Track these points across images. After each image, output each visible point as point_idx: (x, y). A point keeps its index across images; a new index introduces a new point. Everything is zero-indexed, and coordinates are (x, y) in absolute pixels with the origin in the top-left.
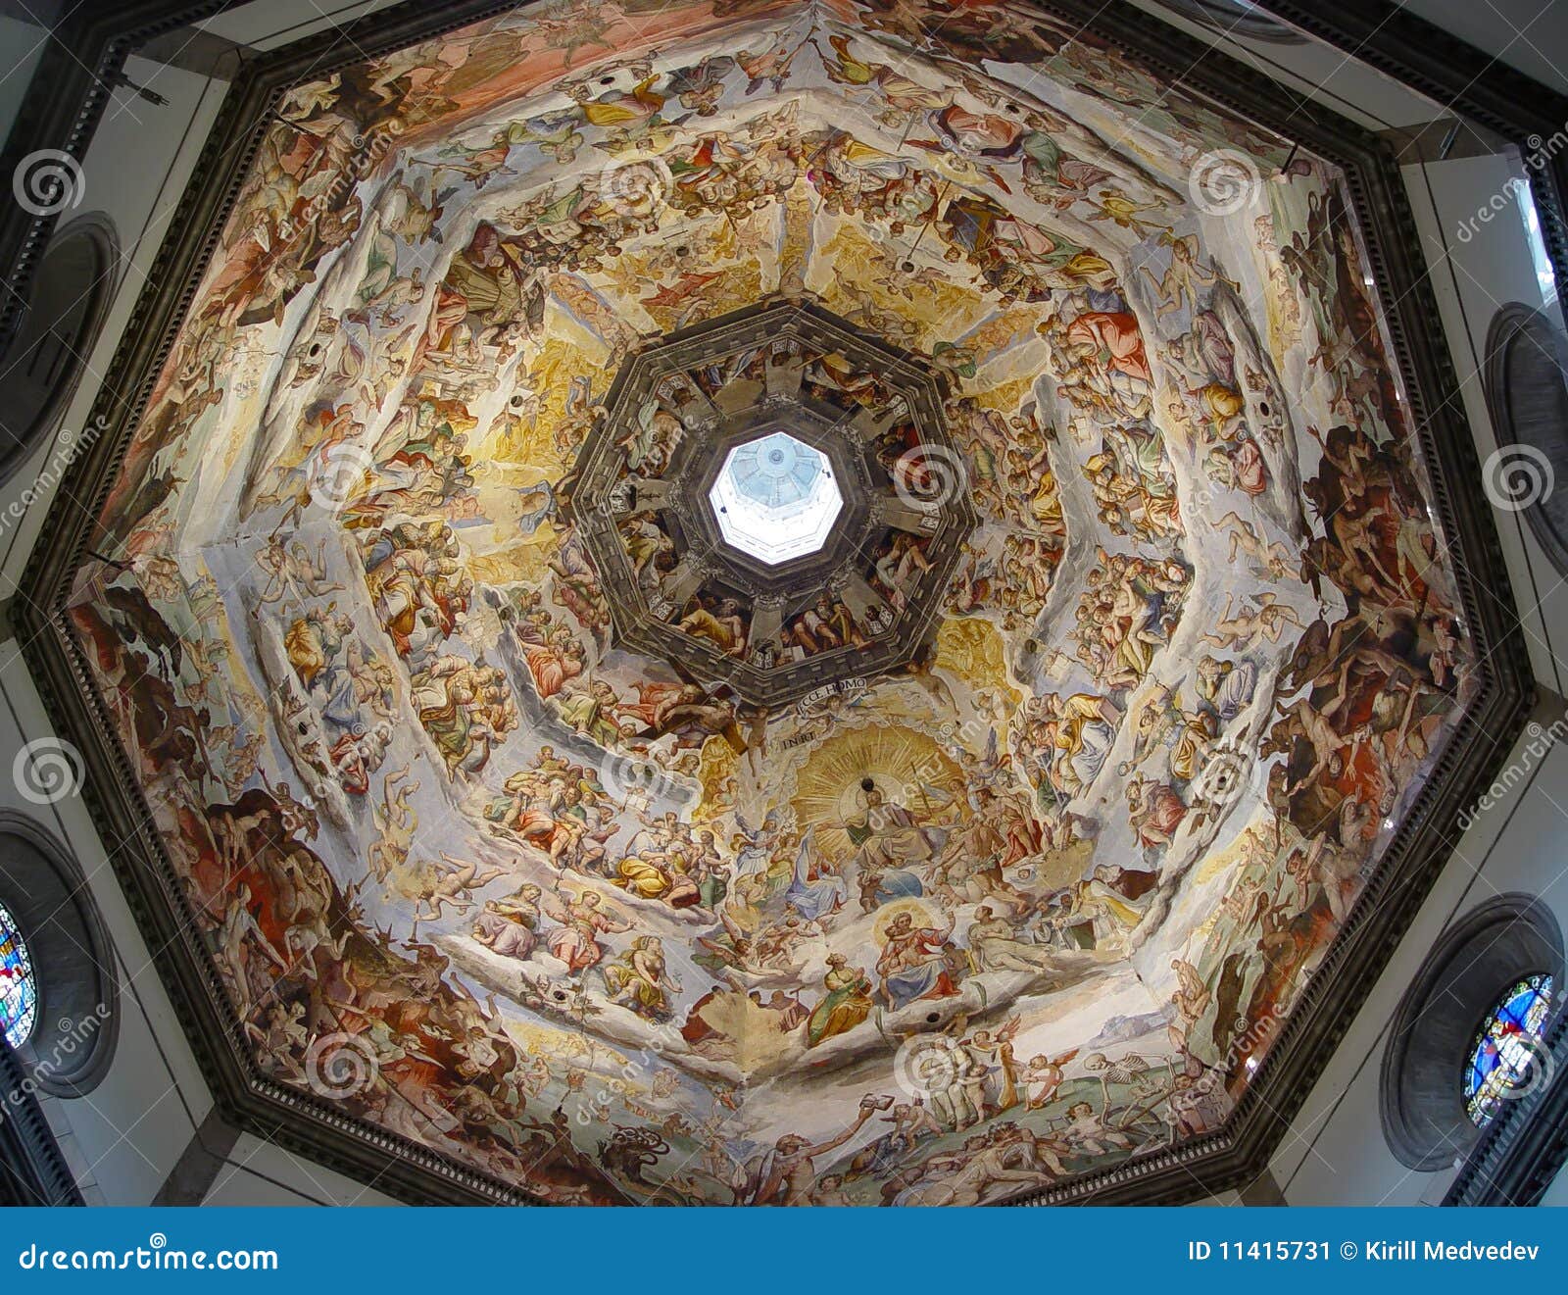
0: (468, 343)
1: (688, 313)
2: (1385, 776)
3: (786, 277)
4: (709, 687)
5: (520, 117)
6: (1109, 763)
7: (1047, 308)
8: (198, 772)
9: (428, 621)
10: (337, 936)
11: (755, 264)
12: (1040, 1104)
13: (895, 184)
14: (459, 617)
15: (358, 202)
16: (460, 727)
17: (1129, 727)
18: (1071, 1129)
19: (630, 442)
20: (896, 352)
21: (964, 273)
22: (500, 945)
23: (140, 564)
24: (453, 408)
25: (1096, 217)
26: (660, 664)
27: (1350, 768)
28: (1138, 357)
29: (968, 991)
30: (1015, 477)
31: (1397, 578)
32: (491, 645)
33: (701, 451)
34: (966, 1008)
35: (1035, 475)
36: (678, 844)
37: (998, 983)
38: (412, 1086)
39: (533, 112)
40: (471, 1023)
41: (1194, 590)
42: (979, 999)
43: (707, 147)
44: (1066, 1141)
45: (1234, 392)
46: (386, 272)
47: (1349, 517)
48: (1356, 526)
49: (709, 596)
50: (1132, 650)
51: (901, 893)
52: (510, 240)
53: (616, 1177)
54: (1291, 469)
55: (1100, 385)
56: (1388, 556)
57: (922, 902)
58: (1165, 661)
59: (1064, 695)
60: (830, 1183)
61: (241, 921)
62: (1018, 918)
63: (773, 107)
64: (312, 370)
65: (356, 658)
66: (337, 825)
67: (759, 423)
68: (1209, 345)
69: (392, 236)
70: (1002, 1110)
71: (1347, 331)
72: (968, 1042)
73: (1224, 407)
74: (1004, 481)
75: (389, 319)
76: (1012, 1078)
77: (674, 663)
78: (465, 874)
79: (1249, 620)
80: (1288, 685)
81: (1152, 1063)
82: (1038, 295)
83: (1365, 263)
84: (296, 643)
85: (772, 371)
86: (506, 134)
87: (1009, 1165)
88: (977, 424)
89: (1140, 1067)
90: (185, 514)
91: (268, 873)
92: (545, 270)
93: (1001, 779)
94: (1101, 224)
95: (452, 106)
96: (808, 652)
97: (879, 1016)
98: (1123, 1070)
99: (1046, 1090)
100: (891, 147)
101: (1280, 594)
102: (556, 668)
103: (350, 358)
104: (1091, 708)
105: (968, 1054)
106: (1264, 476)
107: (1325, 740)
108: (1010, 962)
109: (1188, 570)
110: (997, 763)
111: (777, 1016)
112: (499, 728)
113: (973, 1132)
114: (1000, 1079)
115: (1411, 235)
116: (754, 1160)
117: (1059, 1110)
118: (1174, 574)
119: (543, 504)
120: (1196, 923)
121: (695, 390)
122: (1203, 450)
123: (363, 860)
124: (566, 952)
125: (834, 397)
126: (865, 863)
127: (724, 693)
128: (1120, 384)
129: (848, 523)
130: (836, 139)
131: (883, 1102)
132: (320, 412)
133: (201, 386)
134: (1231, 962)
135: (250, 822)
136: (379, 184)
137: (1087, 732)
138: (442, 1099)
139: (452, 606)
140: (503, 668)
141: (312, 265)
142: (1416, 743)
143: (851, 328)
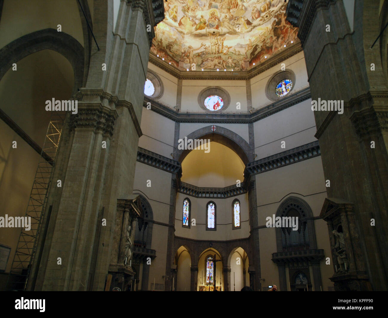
2: (288, 36)
12: (225, 54)
18: (228, 60)
27: (284, 30)
34: (219, 33)
37: (225, 30)
42: (221, 32)
44: (227, 62)
51: (215, 8)
53: (168, 50)
57: (218, 10)
60: (195, 56)
70: (220, 53)
72: (218, 39)
76: (222, 48)
80: (283, 9)
81: (241, 53)
87: (219, 63)
89: (239, 54)
97: (206, 29)
98: (237, 53)
99: (226, 52)
105: (217, 41)
107: (283, 22)
108: (227, 27)
111: (192, 23)
113: (215, 55)
114: (221, 47)
116: (185, 48)
120: (254, 36)
131: (204, 45)
134: (257, 45)
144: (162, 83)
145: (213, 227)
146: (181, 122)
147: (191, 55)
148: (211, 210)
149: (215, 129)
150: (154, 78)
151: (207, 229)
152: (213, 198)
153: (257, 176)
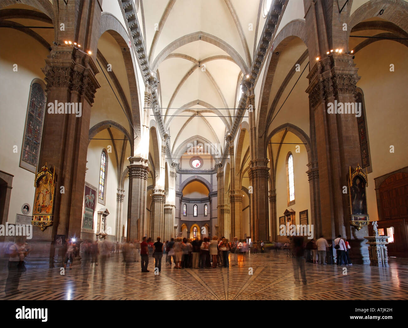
145: (196, 215)
146: (182, 174)
148: (195, 208)
151: (194, 216)
152: (196, 203)
153: (213, 198)
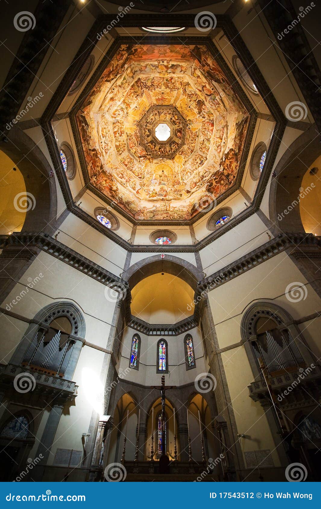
0: (133, 96)
1: (160, 103)
2: (219, 190)
3: (174, 102)
4: (149, 153)
5: (150, 63)
6: (190, 178)
7: (204, 119)
8: (89, 144)
9: (119, 133)
10: (101, 170)
11: (171, 99)
12: (171, 211)
13: (193, 94)
14: (122, 134)
15: (125, 68)
16: (120, 149)
17: (193, 175)
19: (148, 118)
20: (184, 118)
21: (196, 111)
22: (119, 176)
23: (85, 113)
24: (128, 105)
25: (215, 109)
26: (144, 149)
27: (216, 188)
28: (212, 130)
29: (167, 197)
30: (191, 140)
31: (230, 169)
32: (125, 140)
33: (156, 123)
34: (166, 199)
35: (194, 141)
36: (141, 171)
37: (171, 197)
38: (107, 189)
39: (151, 63)
40: (114, 184)
41: (206, 162)
43: (172, 78)
44: (173, 216)
45: (222, 139)
46: (125, 81)
47: (228, 159)
48: (228, 161)
49: (151, 142)
50: (197, 166)
51: (163, 184)
52: (142, 83)
53: (127, 205)
54: (224, 151)
55: (206, 132)
56: (230, 166)
57: (165, 186)
58: (200, 169)
59: (187, 168)
60: (148, 212)
61: (91, 165)
62: (175, 191)
63: (182, 76)
64: (113, 92)
65: (109, 136)
66: (103, 156)
67: (164, 122)
68: (221, 132)
69: (127, 75)
70: (167, 211)
71: (239, 137)
72: (166, 203)
73: (220, 141)
74: (190, 140)
75: (124, 88)
77: (145, 149)
78: (116, 167)
79: (211, 167)
80: (213, 176)
81: (184, 211)
82: (204, 117)
83: (246, 130)
84: (102, 131)
85: (168, 115)
86: (147, 65)
87: (167, 216)
88: (189, 132)
90: (92, 107)
91: (95, 159)
92: (145, 89)
93: (177, 175)
94: (215, 111)
95: (141, 57)
96: (161, 153)
97: (157, 197)
98: (181, 211)
100: (194, 88)
101: (216, 166)
102: (132, 145)
103: (118, 93)
104: (190, 171)
106: (220, 151)
107: (214, 183)
109: (207, 159)
110: (178, 173)
111: (147, 193)
112: (124, 150)
113: (164, 212)
114: (168, 207)
115: (254, 128)
116: (140, 208)
117: (173, 212)
118: (205, 159)
119: (136, 123)
120: (193, 198)
121: (158, 114)
122: (215, 145)
123: (105, 161)
124: (126, 179)
125: (174, 122)
126: (160, 180)
127: (150, 155)
128: (208, 133)
129: (170, 139)
130: (188, 84)
131: (155, 206)
132: (112, 99)
133: (98, 89)
134: (195, 204)
135: (93, 152)
136: (128, 66)
137: (189, 174)
138: (110, 192)
139: (122, 133)
140: (126, 143)
141: (116, 76)
142: (224, 188)
143: (179, 113)
144: (119, 222)
145: (164, 368)
146: (133, 252)
147: (145, 212)
149: (164, 257)
150: (112, 218)
151: (158, 372)
152: (164, 335)
